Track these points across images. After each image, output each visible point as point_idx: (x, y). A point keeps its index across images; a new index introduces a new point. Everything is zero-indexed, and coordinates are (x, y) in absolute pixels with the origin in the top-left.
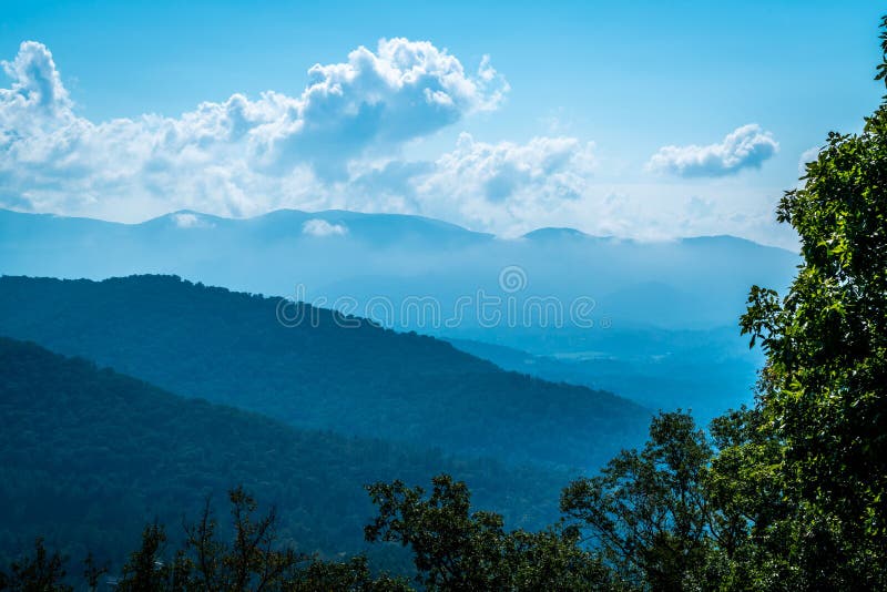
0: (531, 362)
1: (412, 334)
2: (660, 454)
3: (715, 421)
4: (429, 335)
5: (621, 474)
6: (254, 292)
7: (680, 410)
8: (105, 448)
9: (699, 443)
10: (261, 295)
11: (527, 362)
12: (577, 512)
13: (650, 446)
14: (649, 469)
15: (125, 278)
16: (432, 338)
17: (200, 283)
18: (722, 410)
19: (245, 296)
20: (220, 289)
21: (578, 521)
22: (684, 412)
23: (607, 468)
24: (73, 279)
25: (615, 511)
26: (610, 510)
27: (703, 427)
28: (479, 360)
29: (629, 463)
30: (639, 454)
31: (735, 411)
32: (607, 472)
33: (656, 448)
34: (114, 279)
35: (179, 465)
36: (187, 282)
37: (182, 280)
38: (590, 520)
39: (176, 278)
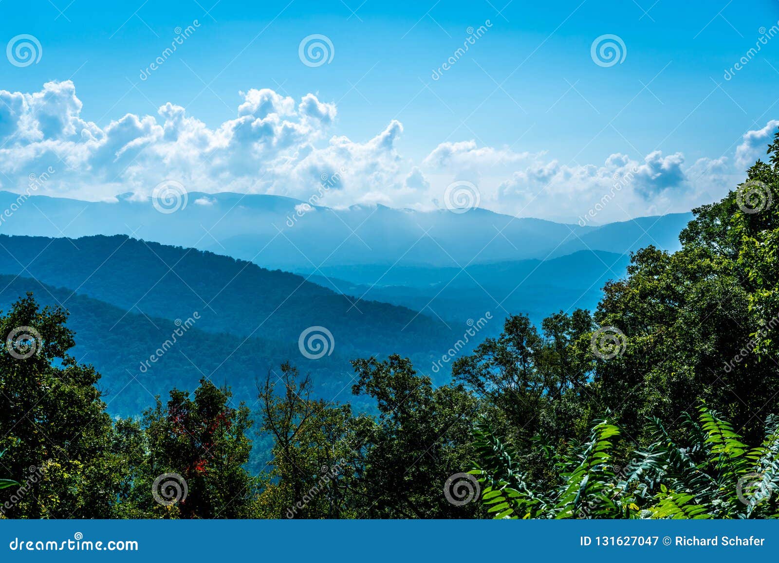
0: (353, 288)
1: (279, 271)
2: (510, 340)
3: (545, 320)
4: (289, 272)
5: (485, 353)
7: (521, 314)
9: (533, 334)
10: (181, 247)
11: (351, 288)
12: (462, 376)
13: (503, 336)
14: (503, 350)
16: (291, 273)
17: (141, 239)
18: (549, 314)
19: (171, 247)
20: (154, 243)
21: (462, 381)
22: (524, 315)
23: (478, 349)
25: (485, 376)
26: (481, 375)
27: (536, 324)
28: (321, 287)
29: (490, 347)
30: (497, 341)
31: (556, 314)
32: (476, 352)
33: (507, 337)
34: (86, 237)
38: (469, 381)
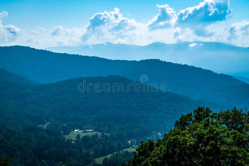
6: (179, 63)
8: (144, 104)
10: (181, 64)
15: (145, 60)
16: (227, 75)
17: (165, 61)
20: (170, 62)
24: (132, 60)
35: (163, 109)
36: (162, 61)
37: (160, 60)
39: (159, 60)
